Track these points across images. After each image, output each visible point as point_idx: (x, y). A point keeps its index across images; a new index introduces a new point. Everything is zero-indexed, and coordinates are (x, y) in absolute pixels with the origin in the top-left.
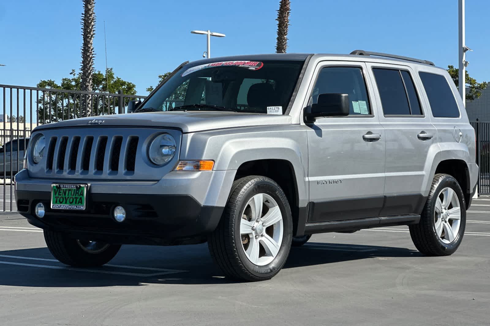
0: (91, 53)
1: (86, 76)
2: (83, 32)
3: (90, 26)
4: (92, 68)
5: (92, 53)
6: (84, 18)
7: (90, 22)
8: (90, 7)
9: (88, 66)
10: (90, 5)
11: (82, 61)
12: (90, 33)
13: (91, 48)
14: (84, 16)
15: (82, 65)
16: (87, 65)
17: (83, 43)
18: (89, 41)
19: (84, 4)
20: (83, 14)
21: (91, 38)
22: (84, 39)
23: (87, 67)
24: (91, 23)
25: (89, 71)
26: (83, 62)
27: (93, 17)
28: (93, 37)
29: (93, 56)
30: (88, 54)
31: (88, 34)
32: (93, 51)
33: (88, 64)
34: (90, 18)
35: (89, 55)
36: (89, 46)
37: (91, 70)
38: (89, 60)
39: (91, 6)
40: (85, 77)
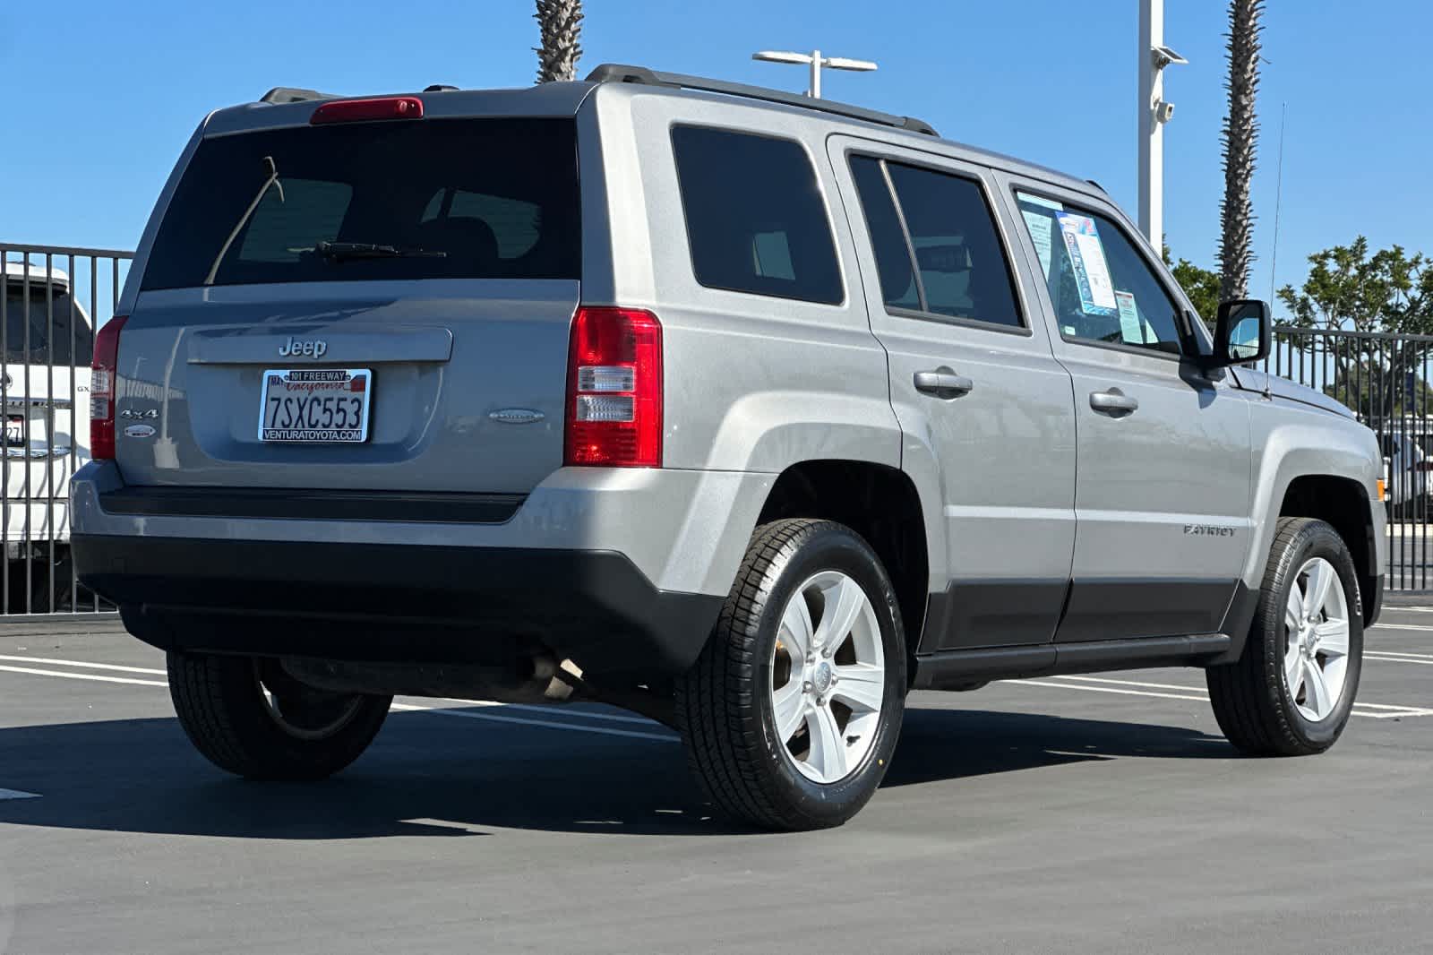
0: (1246, 214)
1: (1232, 273)
2: (1226, 164)
3: (1245, 148)
4: (1249, 252)
5: (1249, 215)
6: (1228, 129)
7: (1244, 137)
8: (1244, 102)
9: (1239, 247)
10: (1246, 95)
11: (1223, 235)
12: (1243, 165)
13: (1247, 203)
14: (1228, 123)
15: (1222, 244)
16: (1235, 244)
17: (1226, 190)
18: (1242, 186)
19: (1229, 94)
20: (1225, 119)
21: (1247, 177)
22: (1230, 182)
23: (1235, 251)
24: (1247, 139)
25: (1240, 261)
26: (1226, 238)
27: (1253, 127)
28: (1251, 176)
29: (1250, 221)
30: (1239, 217)
31: (1238, 169)
32: (1251, 211)
33: (1239, 241)
34: (1245, 128)
35: (1241, 221)
36: (1242, 197)
37: (1247, 257)
38: (1240, 232)
39: (1248, 97)
40: (1230, 275)
